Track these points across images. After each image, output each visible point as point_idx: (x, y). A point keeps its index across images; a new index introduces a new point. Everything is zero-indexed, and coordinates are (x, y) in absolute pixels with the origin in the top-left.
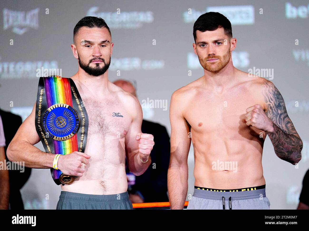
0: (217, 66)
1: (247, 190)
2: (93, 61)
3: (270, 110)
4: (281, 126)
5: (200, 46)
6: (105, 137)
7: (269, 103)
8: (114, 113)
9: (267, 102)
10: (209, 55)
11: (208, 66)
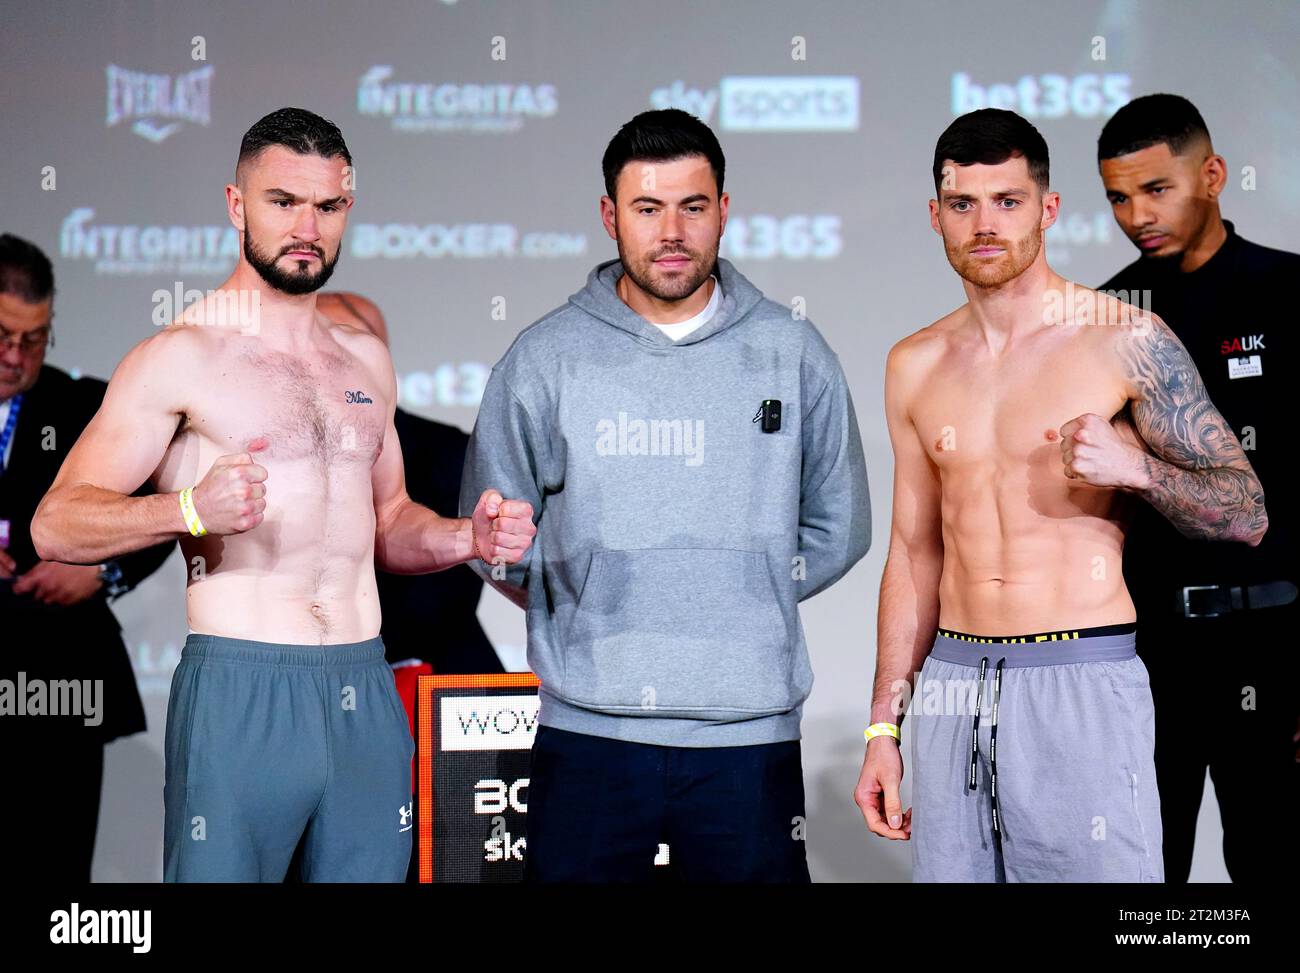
0: (998, 270)
1: (1049, 639)
2: (292, 250)
3: (1148, 398)
4: (1185, 442)
5: (953, 207)
6: (332, 469)
7: (1139, 378)
8: (348, 394)
9: (1132, 375)
10: (979, 234)
11: (973, 268)
